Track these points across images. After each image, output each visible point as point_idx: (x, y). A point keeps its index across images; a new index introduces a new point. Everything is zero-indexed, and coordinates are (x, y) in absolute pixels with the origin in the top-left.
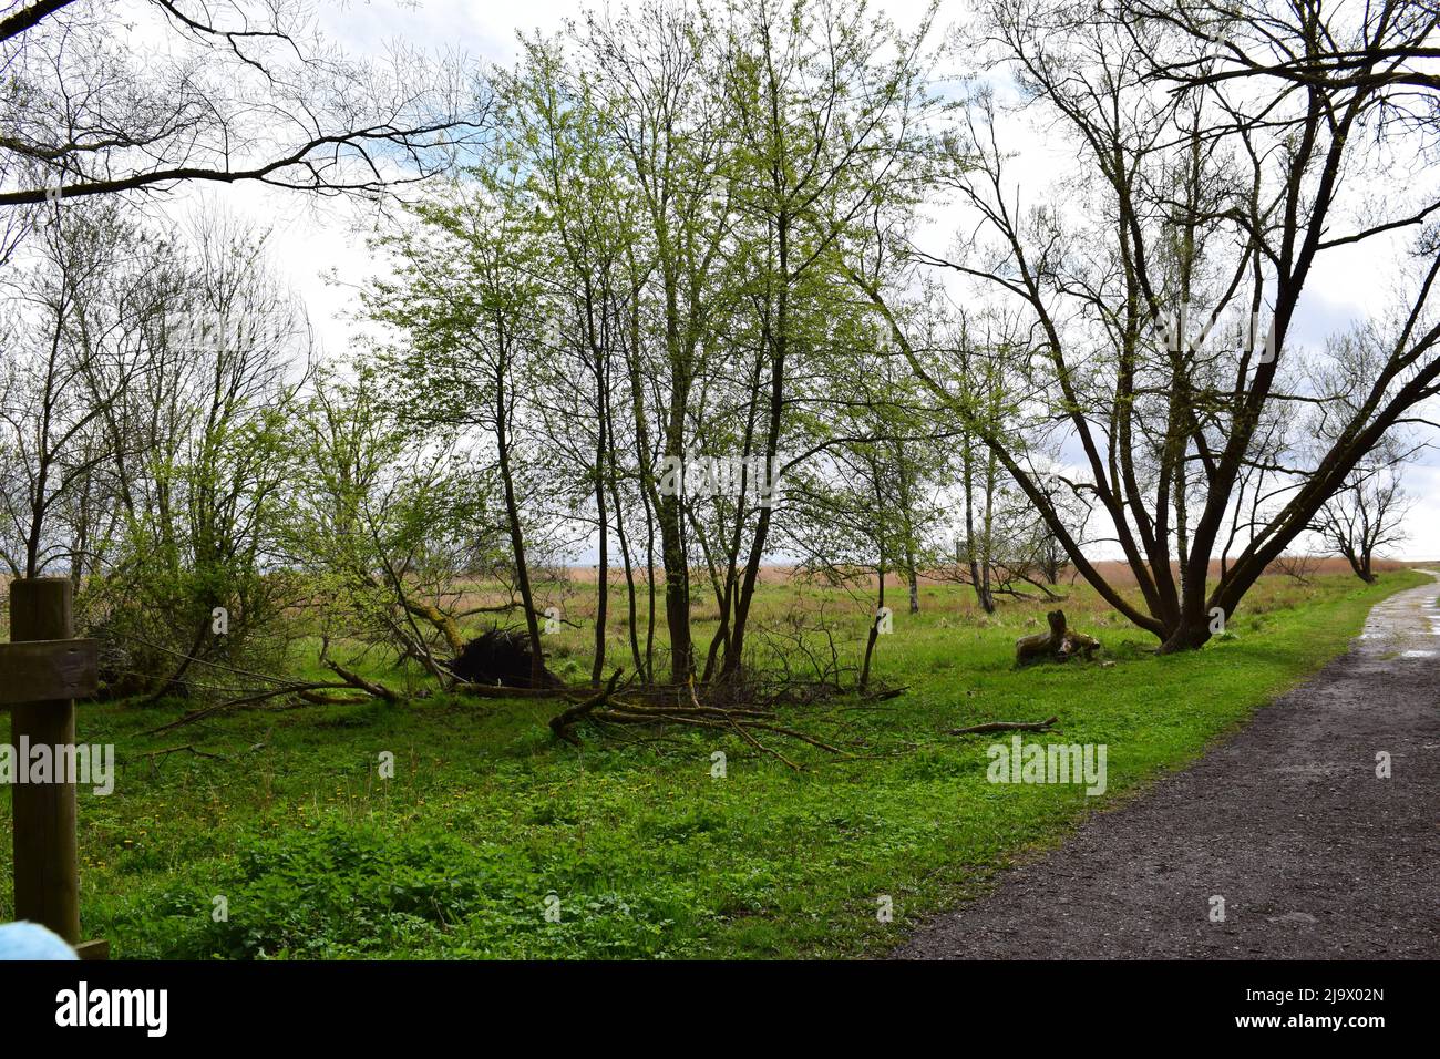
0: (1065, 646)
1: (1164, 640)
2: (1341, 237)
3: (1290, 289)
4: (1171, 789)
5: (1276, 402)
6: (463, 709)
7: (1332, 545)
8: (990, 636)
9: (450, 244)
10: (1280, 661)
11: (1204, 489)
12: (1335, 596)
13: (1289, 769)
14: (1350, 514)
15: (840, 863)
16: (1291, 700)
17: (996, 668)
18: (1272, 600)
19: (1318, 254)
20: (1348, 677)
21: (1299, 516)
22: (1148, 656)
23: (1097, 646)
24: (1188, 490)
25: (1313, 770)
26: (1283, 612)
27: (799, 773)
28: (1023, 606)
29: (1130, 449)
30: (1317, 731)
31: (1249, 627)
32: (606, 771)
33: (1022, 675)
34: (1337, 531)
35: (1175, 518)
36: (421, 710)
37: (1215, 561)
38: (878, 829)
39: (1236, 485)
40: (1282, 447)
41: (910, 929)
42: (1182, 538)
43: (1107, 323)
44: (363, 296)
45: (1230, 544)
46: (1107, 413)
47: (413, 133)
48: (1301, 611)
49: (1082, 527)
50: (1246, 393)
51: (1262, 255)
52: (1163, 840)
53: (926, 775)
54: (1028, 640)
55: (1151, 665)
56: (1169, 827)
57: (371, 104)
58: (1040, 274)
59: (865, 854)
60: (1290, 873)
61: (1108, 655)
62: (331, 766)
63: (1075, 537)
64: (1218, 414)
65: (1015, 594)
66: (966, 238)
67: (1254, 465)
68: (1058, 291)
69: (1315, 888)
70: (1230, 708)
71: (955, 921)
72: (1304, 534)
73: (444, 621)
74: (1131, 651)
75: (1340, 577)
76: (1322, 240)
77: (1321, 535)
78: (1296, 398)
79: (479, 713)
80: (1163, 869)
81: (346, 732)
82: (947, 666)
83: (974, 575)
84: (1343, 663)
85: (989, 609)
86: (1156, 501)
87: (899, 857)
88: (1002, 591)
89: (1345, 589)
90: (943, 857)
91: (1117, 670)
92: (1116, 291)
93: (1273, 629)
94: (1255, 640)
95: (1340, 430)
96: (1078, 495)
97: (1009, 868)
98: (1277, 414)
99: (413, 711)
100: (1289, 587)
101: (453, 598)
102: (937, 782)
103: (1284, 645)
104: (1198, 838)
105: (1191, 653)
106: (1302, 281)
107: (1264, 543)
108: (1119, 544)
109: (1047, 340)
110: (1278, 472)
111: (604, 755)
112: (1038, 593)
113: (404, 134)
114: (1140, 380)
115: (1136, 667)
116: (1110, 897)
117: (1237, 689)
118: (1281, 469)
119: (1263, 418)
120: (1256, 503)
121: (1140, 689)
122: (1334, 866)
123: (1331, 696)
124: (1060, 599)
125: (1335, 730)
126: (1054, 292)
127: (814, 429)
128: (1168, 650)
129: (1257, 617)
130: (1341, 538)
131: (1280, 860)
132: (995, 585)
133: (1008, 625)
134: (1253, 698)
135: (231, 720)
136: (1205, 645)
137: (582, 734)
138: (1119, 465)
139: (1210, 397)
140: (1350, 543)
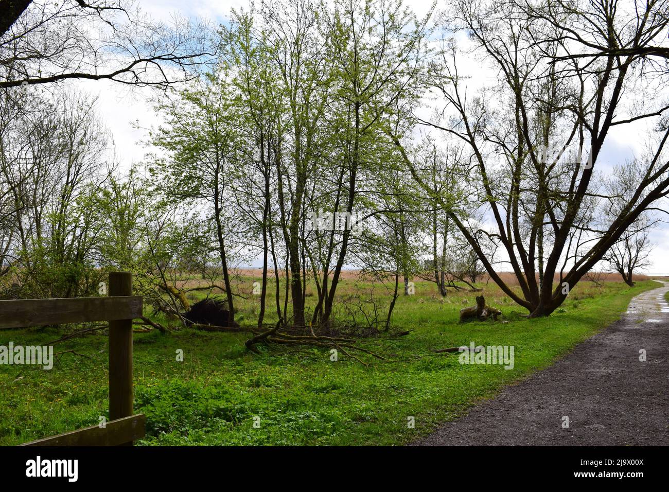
0: (484, 313)
1: (531, 312)
2: (622, 120)
3: (597, 144)
4: (540, 377)
5: (589, 197)
6: (198, 336)
7: (613, 267)
8: (445, 308)
9: (194, 110)
10: (587, 323)
11: (553, 238)
12: (614, 292)
13: (592, 370)
14: (623, 253)
15: (399, 403)
16: (593, 340)
17: (450, 323)
18: (583, 293)
19: (611, 128)
20: (620, 331)
21: (598, 253)
22: (524, 319)
23: (500, 313)
24: (544, 239)
25: (603, 371)
26: (588, 300)
27: (368, 367)
28: (460, 294)
29: (517, 218)
30: (605, 354)
31: (572, 306)
32: (276, 365)
33: (464, 326)
34: (616, 260)
35: (538, 252)
36: (177, 336)
37: (557, 274)
38: (412, 390)
39: (569, 237)
40: (591, 219)
41: (436, 428)
42: (541, 262)
43: (507, 156)
44: (151, 134)
45: (566, 265)
46: (506, 199)
47: (183, 58)
48: (598, 299)
49: (493, 256)
50: (575, 193)
51: (584, 127)
52: (538, 397)
53: (427, 369)
54: (466, 310)
55: (526, 322)
56: (540, 392)
57: (164, 44)
58: (476, 131)
59: (409, 400)
60: (594, 410)
61: (505, 318)
62: (142, 361)
63: (489, 260)
64: (561, 203)
65: (456, 287)
66: (440, 111)
67: (577, 227)
68: (485, 140)
69: (605, 416)
70: (564, 343)
71: (454, 425)
72: (600, 261)
73: (179, 293)
74: (515, 317)
75: (616, 283)
76: (613, 121)
77: (609, 262)
78: (598, 196)
79: (205, 338)
80: (539, 408)
81: (143, 346)
82: (426, 321)
83: (437, 278)
84: (618, 324)
85: (444, 294)
86: (529, 243)
87: (424, 401)
88: (449, 286)
89: (619, 289)
90: (444, 401)
91: (510, 325)
92: (512, 141)
93: (584, 308)
94: (575, 313)
95: (619, 212)
96: (491, 240)
97: (473, 406)
98: (589, 203)
99: (174, 336)
100: (591, 287)
101: (184, 282)
102: (434, 372)
103: (590, 315)
104: (553, 396)
105: (545, 318)
106: (603, 140)
107: (581, 266)
108: (511, 264)
109: (478, 163)
110: (588, 231)
111: (273, 358)
112: (468, 287)
113: (179, 58)
114: (523, 184)
115: (519, 324)
116: (518, 418)
117: (568, 335)
118: (590, 230)
119: (582, 205)
120: (578, 246)
121: (522, 334)
122: (613, 408)
123: (612, 339)
124: (478, 290)
125: (613, 354)
126: (483, 140)
127: (368, 205)
128: (533, 317)
129: (576, 302)
130: (618, 264)
131: (589, 405)
132: (446, 283)
133: (453, 302)
134: (575, 339)
135: (85, 339)
136: (551, 314)
137: (260, 348)
138: (512, 225)
139: (557, 195)
140: (622, 266)
